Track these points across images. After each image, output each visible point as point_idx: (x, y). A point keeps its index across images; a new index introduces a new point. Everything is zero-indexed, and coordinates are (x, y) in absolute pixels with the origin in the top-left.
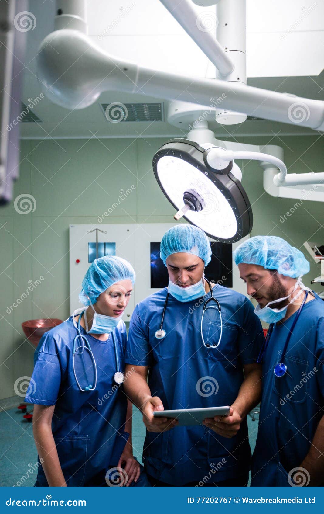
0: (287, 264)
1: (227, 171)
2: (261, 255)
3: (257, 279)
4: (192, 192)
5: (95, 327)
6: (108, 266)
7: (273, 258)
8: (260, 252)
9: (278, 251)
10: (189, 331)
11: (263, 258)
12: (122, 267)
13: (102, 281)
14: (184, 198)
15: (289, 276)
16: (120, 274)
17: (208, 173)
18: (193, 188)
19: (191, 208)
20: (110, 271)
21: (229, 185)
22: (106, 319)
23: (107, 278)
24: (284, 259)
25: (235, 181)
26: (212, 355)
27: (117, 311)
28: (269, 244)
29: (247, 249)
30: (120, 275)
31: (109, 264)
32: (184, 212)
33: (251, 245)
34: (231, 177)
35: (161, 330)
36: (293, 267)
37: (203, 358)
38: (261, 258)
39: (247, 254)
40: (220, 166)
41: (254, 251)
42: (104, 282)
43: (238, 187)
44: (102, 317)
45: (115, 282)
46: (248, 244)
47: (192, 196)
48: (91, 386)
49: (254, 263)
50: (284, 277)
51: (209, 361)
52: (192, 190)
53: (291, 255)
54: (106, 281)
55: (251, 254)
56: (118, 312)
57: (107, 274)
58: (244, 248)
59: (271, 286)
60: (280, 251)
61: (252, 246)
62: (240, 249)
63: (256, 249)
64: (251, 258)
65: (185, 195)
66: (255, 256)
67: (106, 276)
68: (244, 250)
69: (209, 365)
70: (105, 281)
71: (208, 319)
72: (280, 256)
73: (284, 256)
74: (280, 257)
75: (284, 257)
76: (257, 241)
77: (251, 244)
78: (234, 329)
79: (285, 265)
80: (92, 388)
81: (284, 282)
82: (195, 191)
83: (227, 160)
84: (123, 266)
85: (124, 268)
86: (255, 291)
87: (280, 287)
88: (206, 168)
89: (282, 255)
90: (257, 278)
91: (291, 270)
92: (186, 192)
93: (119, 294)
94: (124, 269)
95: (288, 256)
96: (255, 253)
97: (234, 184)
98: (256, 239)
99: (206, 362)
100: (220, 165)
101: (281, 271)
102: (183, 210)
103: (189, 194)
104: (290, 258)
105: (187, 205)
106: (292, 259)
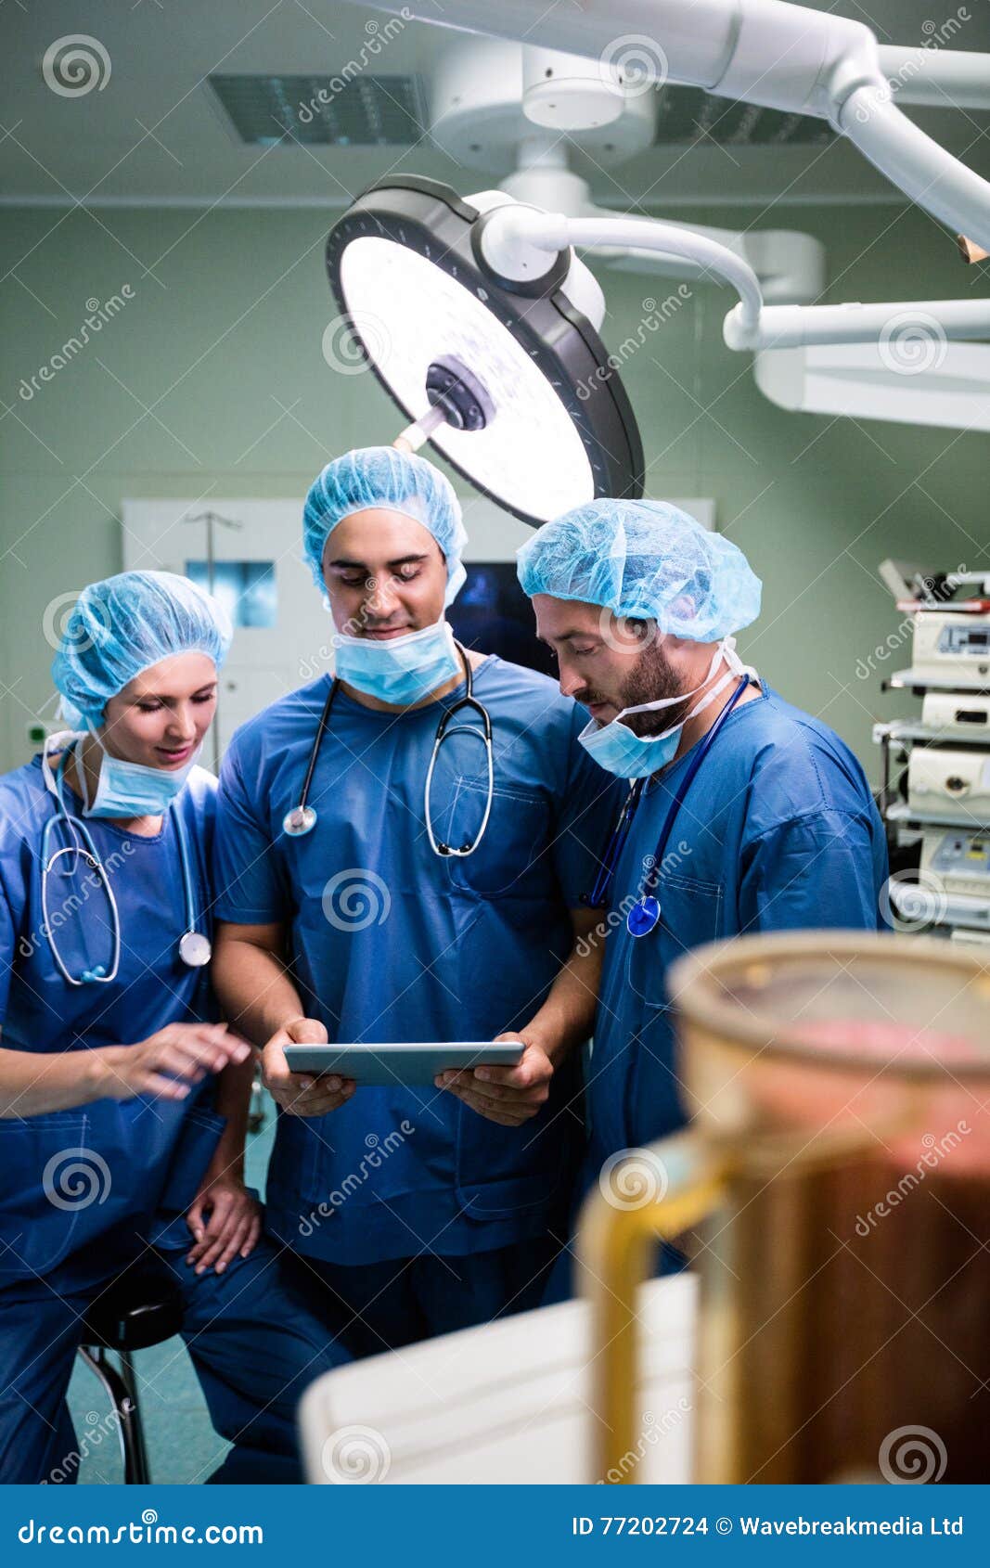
0: (686, 600)
1: (549, 288)
2: (603, 572)
3: (591, 649)
4: (450, 366)
5: (108, 796)
6: (120, 612)
7: (641, 583)
8: (602, 564)
9: (658, 559)
10: (391, 810)
11: (609, 583)
12: (167, 611)
13: (106, 663)
14: (429, 386)
15: (693, 640)
16: (160, 637)
17: (488, 295)
18: (453, 353)
19: (449, 417)
20: (127, 628)
21: (557, 335)
22: (138, 773)
23: (120, 652)
24: (678, 585)
25: (576, 324)
26: (463, 882)
27: (169, 751)
28: (633, 533)
29: (559, 547)
30: (163, 642)
31: (125, 606)
32: (431, 429)
33: (574, 535)
34: (562, 305)
35: (301, 808)
36: (707, 605)
37: (437, 893)
38: (604, 581)
39: (560, 567)
40: (523, 269)
41: (582, 557)
42: (112, 664)
43: (585, 341)
44: (126, 767)
45: (145, 663)
46: (564, 532)
47: (450, 376)
48: (101, 969)
49: (581, 598)
50: (676, 642)
51: (452, 901)
52: (452, 358)
53: (702, 568)
54: (118, 663)
55: (572, 570)
56: (172, 757)
57: (117, 638)
58: (553, 545)
59: (636, 669)
60: (668, 557)
61: (578, 542)
62: (537, 546)
63: (589, 550)
64: (573, 581)
65: (430, 375)
66: (586, 575)
67: (113, 647)
68: (551, 551)
69: (455, 912)
70: (116, 664)
71: (453, 772)
72: (666, 578)
73: (676, 576)
74: (664, 582)
75: (677, 580)
76: (595, 521)
77: (575, 530)
78: (534, 800)
79: (681, 602)
80: (107, 975)
81: (675, 658)
82: (460, 360)
83: (547, 248)
84: (173, 608)
85: (175, 615)
86: (583, 684)
87: (663, 674)
88: (480, 278)
89: (671, 574)
90: (590, 644)
91: (701, 619)
92: (433, 365)
93: (168, 702)
94: (174, 622)
95: (692, 576)
96: (587, 563)
97: (573, 332)
98: (590, 514)
99: (445, 905)
100: (525, 265)
101: (668, 624)
102: (427, 423)
103: (443, 373)
104: (696, 582)
105: (436, 408)
106: (703, 582)
